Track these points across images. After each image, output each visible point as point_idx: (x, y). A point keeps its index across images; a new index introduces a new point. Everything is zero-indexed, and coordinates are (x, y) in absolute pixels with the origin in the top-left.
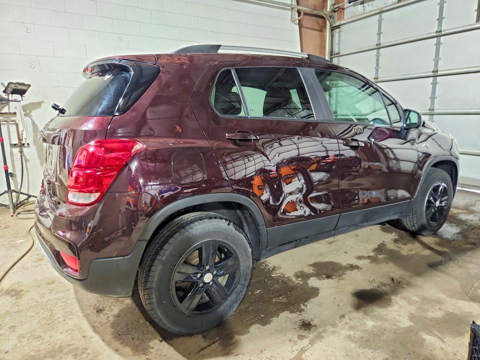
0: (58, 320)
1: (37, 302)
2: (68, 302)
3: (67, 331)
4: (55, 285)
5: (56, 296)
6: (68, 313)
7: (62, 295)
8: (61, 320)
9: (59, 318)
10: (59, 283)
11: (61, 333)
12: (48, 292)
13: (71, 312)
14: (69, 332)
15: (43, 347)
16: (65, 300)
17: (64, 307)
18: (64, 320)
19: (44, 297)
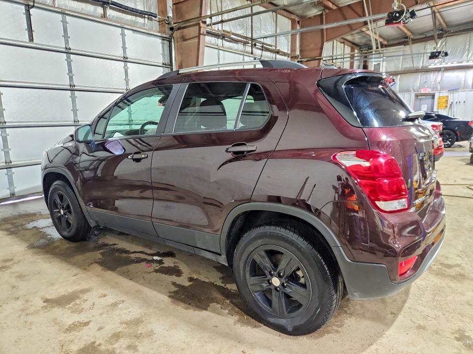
0: (432, 289)
1: (444, 315)
2: (416, 298)
3: (429, 280)
4: (419, 322)
5: (424, 309)
6: (422, 290)
7: (419, 308)
8: (429, 289)
9: (430, 290)
10: (414, 322)
11: (433, 281)
12: (429, 319)
13: (419, 289)
14: (428, 279)
15: (448, 281)
16: (418, 301)
17: (422, 296)
18: (427, 287)
19: (436, 316)
